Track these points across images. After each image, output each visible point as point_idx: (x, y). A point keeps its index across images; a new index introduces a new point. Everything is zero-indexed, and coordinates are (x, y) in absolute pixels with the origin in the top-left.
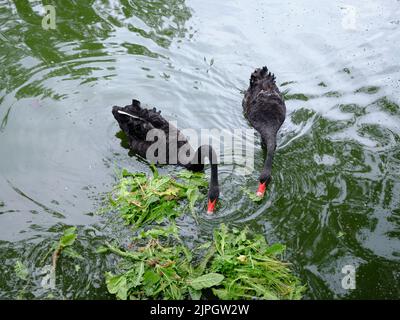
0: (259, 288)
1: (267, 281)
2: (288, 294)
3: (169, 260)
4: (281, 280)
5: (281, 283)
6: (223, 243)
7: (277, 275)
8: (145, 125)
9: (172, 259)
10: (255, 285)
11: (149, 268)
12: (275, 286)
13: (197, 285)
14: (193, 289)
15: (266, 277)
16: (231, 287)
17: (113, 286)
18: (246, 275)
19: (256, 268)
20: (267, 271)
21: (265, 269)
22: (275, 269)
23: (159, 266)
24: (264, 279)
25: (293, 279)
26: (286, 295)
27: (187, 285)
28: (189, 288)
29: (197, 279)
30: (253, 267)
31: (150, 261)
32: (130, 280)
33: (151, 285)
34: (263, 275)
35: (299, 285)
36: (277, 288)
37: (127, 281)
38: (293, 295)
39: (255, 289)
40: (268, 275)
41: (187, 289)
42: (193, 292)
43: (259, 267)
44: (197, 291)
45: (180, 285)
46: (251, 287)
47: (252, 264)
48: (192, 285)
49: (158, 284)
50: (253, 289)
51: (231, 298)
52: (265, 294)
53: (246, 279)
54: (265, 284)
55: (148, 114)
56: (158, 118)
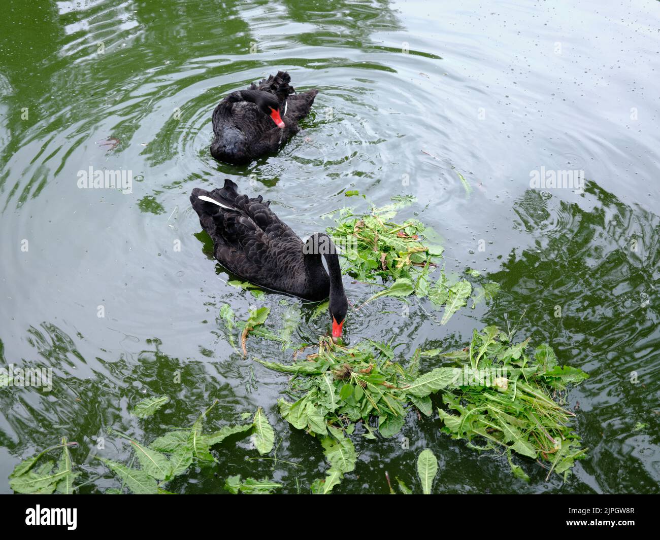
0: (511, 432)
1: (528, 426)
2: (554, 454)
3: (363, 364)
4: (551, 431)
5: (548, 435)
7: (546, 421)
8: (241, 219)
9: (366, 361)
10: (506, 426)
11: (340, 381)
12: (537, 437)
13: (420, 390)
14: (415, 397)
15: (528, 419)
16: (468, 417)
17: (297, 418)
18: (499, 407)
19: (517, 402)
20: (533, 411)
21: (530, 408)
22: (545, 412)
23: (355, 374)
24: (524, 421)
25: (570, 436)
26: (550, 454)
27: (405, 394)
28: (410, 397)
29: (416, 382)
30: (513, 399)
31: (337, 370)
32: (319, 404)
33: (353, 404)
34: (524, 415)
35: (576, 448)
36: (540, 441)
37: (315, 406)
38: (561, 458)
39: (505, 431)
40: (532, 417)
41: (408, 398)
42: (418, 402)
43: (523, 402)
44: (424, 399)
45: (396, 394)
46: (500, 426)
47: (513, 394)
48: (413, 392)
49: (365, 401)
50: (501, 429)
51: (464, 431)
52: (516, 443)
53: (497, 413)
54: (523, 429)
55: (249, 204)
56: (264, 212)
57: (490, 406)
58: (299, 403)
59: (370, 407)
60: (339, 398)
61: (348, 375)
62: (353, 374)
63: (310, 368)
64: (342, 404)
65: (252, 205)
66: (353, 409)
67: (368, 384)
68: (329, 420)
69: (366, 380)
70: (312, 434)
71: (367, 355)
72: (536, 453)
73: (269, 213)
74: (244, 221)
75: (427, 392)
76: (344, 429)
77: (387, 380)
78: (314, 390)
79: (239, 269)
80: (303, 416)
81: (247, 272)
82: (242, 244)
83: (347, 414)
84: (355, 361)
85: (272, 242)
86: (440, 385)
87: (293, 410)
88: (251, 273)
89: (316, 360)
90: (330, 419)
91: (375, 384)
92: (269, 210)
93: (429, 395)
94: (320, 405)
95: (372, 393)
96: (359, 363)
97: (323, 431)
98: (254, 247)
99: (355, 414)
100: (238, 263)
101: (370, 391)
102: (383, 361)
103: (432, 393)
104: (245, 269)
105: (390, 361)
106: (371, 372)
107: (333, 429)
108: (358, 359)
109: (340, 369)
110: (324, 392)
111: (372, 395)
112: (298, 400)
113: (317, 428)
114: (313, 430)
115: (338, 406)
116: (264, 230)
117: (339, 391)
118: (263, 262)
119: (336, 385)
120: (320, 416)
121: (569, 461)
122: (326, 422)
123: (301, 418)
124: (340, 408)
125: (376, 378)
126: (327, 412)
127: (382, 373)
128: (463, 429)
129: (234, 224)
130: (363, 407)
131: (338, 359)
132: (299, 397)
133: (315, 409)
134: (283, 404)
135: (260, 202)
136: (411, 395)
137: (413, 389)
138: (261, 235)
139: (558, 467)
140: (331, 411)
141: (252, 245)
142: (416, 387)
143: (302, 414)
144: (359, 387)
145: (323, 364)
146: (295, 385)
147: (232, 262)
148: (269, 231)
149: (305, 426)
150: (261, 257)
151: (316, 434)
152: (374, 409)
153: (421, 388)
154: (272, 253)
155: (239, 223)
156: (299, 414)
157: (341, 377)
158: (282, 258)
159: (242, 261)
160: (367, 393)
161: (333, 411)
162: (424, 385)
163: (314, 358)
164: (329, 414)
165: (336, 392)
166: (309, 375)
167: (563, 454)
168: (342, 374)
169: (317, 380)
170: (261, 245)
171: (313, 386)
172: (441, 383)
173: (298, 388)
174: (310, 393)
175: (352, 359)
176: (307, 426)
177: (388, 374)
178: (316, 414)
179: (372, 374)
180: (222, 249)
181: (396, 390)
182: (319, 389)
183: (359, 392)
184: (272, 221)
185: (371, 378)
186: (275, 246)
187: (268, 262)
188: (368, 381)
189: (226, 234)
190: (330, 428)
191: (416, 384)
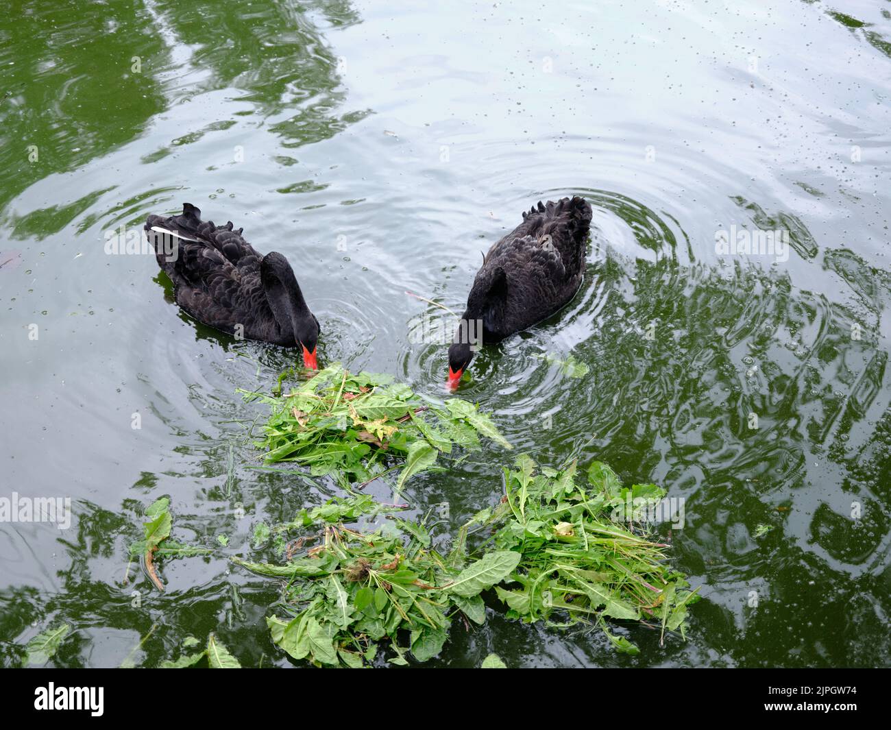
0: (597, 593)
1: (616, 578)
2: (660, 607)
3: (387, 556)
4: (646, 577)
5: (645, 583)
6: (523, 495)
7: (636, 566)
8: (205, 252)
9: (391, 552)
10: (588, 586)
11: (354, 584)
12: (631, 589)
13: (467, 588)
14: (461, 598)
15: (612, 569)
16: (537, 588)
17: (294, 642)
18: (571, 563)
19: (592, 551)
20: (616, 557)
21: (612, 554)
22: (633, 554)
23: (374, 572)
24: (609, 573)
25: (671, 576)
26: (655, 608)
27: (447, 594)
28: (453, 599)
29: (461, 576)
30: (587, 547)
31: (351, 568)
32: (325, 619)
33: (374, 616)
34: (606, 566)
35: (683, 590)
36: (636, 594)
37: (320, 623)
38: (669, 610)
39: (588, 593)
40: (617, 565)
41: (451, 601)
42: (464, 605)
43: (599, 549)
44: (473, 600)
45: (434, 598)
46: (579, 589)
47: (583, 541)
48: (457, 590)
49: (389, 610)
50: (584, 593)
51: (536, 609)
52: (608, 606)
53: (571, 572)
54: (610, 584)
55: (215, 233)
56: (234, 242)
57: (559, 566)
58: (298, 620)
59: (397, 619)
60: (352, 608)
61: (365, 574)
62: (372, 573)
63: (313, 568)
64: (358, 618)
65: (218, 234)
66: (374, 623)
67: (394, 585)
68: (340, 642)
69: (391, 580)
70: (316, 665)
71: (392, 543)
72: (637, 611)
73: (241, 242)
74: (208, 254)
75: (477, 590)
76: (362, 653)
77: (420, 577)
78: (319, 599)
79: (205, 316)
80: (304, 639)
81: (214, 319)
82: (206, 283)
83: (366, 630)
84: (375, 553)
85: (246, 278)
86: (494, 578)
87: (290, 632)
88: (219, 319)
89: (321, 556)
90: (342, 641)
91: (404, 585)
92: (242, 239)
93: (481, 594)
94: (328, 621)
95: (400, 597)
96: (381, 555)
97: (333, 658)
98: (222, 285)
99: (377, 630)
100: (203, 307)
101: (396, 595)
102: (415, 550)
103: (484, 590)
104: (212, 314)
105: (424, 549)
106: (397, 568)
107: (347, 654)
108: (380, 549)
109: (353, 566)
110: (332, 601)
111: (401, 600)
112: (296, 615)
113: (323, 656)
114: (318, 659)
115: (352, 621)
116: (235, 264)
117: (353, 598)
118: (233, 304)
119: (349, 590)
120: (328, 638)
121: (681, 610)
122: (337, 645)
123: (301, 643)
124: (356, 622)
125: (404, 575)
126: (337, 630)
127: (414, 568)
128: (534, 606)
129: (196, 258)
130: (388, 619)
131: (351, 552)
132: (298, 612)
133: (320, 628)
134: (275, 623)
135: (230, 230)
136: (456, 595)
137: (457, 587)
138: (230, 270)
139: (670, 622)
140: (342, 629)
141: (218, 283)
142: (462, 584)
143: (302, 636)
144: (381, 591)
145: (330, 561)
146: (291, 594)
147: (196, 307)
148: (241, 265)
149: (307, 653)
150: (230, 297)
151: (323, 664)
152: (403, 621)
153: (469, 584)
154: (245, 291)
155: (203, 257)
156: (298, 637)
157: (356, 577)
158: (257, 297)
159: (208, 304)
160: (393, 598)
161: (344, 628)
162: (472, 580)
163: (318, 553)
164: (341, 633)
165: (349, 601)
166: (312, 577)
167: (671, 603)
168: (357, 573)
169: (321, 586)
170: (230, 283)
171: (316, 594)
172: (495, 574)
173: (296, 599)
174: (313, 604)
175: (372, 550)
176: (310, 653)
177: (423, 569)
178: (322, 635)
179: (399, 571)
180: (184, 291)
181: (433, 591)
182: (325, 598)
183: (381, 597)
184: (245, 252)
185: (398, 576)
186: (248, 283)
187: (240, 304)
188: (394, 581)
189: (186, 271)
190: (342, 653)
191: (461, 579)
